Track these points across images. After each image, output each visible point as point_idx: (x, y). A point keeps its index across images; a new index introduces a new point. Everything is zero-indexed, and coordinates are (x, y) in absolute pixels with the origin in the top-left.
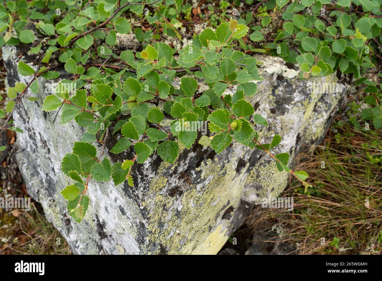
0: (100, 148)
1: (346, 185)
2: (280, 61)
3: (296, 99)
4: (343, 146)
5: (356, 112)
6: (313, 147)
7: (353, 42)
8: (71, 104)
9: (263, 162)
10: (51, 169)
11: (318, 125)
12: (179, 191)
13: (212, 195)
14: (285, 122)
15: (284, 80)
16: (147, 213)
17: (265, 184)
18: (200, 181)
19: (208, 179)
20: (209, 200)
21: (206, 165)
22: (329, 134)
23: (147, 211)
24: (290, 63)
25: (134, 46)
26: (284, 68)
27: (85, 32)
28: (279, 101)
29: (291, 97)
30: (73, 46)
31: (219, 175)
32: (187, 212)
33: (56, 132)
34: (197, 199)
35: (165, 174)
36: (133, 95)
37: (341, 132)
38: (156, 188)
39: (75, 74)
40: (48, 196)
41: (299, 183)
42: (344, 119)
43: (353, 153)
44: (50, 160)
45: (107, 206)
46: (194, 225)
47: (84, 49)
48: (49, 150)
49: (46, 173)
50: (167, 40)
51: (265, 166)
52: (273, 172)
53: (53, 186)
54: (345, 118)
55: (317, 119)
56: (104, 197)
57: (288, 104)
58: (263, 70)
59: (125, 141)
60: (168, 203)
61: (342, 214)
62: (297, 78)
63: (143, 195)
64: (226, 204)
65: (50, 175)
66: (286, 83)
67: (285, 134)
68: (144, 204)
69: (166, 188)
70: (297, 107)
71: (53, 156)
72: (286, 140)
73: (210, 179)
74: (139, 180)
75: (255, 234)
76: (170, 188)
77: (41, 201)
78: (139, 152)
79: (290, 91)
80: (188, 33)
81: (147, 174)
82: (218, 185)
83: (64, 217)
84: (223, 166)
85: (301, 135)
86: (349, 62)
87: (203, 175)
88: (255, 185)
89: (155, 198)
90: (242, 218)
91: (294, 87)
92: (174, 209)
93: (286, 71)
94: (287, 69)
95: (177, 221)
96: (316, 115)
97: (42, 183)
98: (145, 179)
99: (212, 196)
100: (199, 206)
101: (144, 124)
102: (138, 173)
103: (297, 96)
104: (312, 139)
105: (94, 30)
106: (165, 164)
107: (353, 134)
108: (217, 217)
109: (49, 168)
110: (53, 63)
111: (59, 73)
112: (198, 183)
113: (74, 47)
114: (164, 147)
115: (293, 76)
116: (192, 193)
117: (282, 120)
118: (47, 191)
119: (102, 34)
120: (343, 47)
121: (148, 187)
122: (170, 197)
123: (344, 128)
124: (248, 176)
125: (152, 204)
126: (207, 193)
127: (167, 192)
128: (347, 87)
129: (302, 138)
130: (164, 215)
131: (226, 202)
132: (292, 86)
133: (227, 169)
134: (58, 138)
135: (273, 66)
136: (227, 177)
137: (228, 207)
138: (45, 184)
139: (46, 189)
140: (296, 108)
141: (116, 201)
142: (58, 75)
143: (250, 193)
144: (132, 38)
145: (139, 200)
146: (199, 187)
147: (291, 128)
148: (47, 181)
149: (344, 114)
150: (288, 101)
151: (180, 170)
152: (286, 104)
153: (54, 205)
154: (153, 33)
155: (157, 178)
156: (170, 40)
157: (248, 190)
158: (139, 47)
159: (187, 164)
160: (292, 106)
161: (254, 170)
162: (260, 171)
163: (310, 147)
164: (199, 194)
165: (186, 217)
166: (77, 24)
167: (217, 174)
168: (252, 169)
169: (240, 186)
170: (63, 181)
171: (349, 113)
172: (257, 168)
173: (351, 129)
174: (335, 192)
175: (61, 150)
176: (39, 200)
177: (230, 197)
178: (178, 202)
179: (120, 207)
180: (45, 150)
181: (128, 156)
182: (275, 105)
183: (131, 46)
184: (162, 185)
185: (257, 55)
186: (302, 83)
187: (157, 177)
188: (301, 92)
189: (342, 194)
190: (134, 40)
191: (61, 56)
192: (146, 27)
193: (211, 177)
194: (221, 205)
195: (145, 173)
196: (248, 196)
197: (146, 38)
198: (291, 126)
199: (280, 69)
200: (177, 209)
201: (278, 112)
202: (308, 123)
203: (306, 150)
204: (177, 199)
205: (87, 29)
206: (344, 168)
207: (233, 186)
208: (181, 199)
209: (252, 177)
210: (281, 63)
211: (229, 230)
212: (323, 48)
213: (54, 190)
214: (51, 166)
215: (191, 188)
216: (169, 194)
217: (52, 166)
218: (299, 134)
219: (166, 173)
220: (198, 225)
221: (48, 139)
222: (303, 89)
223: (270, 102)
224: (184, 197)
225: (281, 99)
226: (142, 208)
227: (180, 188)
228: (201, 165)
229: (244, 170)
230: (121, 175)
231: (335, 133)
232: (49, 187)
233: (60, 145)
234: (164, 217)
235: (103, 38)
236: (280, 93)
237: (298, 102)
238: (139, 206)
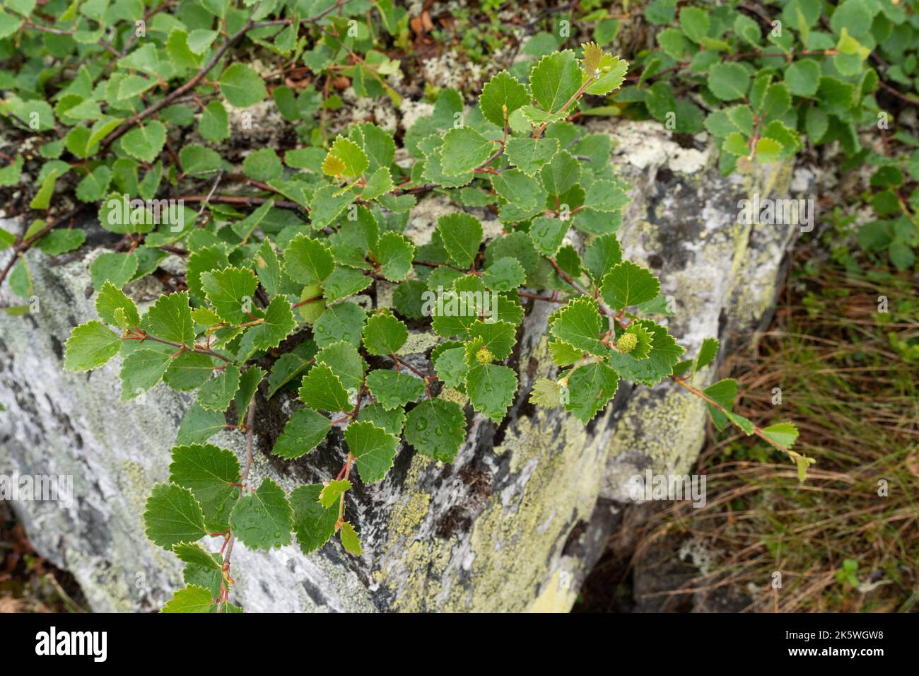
0: (232, 433)
1: (854, 424)
2: (658, 132)
3: (711, 225)
4: (826, 323)
5: (845, 233)
6: (757, 336)
7: (835, 63)
8: (148, 338)
9: (646, 395)
10: (90, 486)
11: (764, 281)
12: (462, 519)
13: (538, 507)
14: (688, 288)
15: (673, 181)
16: (389, 599)
17: (660, 451)
18: (509, 479)
19: (525, 470)
20: (533, 522)
21: (518, 433)
22: (785, 297)
23: (390, 595)
24: (684, 134)
25: (270, 133)
26: (672, 148)
27: (138, 112)
28: (667, 235)
29: (696, 220)
30: (109, 155)
31: (552, 452)
32: (485, 566)
33: (94, 392)
34: (506, 528)
35: (423, 484)
36: (312, 282)
37: (815, 287)
38: (406, 526)
39: (129, 234)
40: (90, 553)
41: (733, 432)
42: (817, 255)
43: (854, 338)
44: (85, 462)
45: (267, 580)
46: (504, 595)
47: (143, 160)
48: (79, 439)
49: (76, 495)
50: (357, 108)
51: (653, 406)
52: (675, 418)
53: (101, 528)
54: (820, 251)
55: (759, 265)
56: (256, 558)
57: (692, 240)
58: (620, 161)
59: (310, 419)
60: (439, 557)
61: (851, 498)
62: (706, 169)
63: (376, 554)
64: (569, 520)
65: (89, 500)
66: (679, 187)
67: (692, 315)
68: (379, 576)
69: (429, 519)
70: (715, 243)
71: (94, 455)
72: (697, 332)
73: (530, 469)
74: (362, 518)
75: (636, 574)
76: (439, 516)
77: (72, 568)
78: (361, 450)
79: (692, 206)
80: (409, 84)
81: (382, 499)
82: (550, 478)
83: (143, 606)
84: (558, 429)
85: (727, 312)
86: (829, 116)
87: (513, 465)
88: (634, 458)
89: (406, 552)
90: (601, 538)
91: (700, 193)
92: (453, 569)
93: (676, 157)
94: (680, 151)
95: (463, 598)
96: (755, 256)
97: (70, 520)
98: (376, 513)
99: (538, 509)
100: (511, 543)
101: (357, 361)
102: (357, 502)
103: (711, 215)
104: (754, 318)
105: (165, 105)
106: (421, 459)
107: (846, 291)
108: (551, 555)
109: (84, 483)
110: (61, 205)
111: (83, 233)
112: (505, 485)
113: (115, 158)
114: (422, 418)
115: (697, 167)
116: (493, 516)
117: (680, 282)
118: (84, 541)
119: (184, 112)
120: (813, 79)
121: (386, 530)
122: (442, 541)
123: (822, 278)
124: (612, 437)
125: (399, 571)
126: (527, 505)
127: (431, 528)
128: (815, 176)
129: (730, 319)
130: (432, 592)
131: (568, 515)
132: (694, 192)
133: (568, 433)
134: (104, 409)
135: (644, 146)
136: (568, 452)
137: (574, 523)
138: (77, 522)
139: (82, 535)
140: (713, 247)
141: (292, 569)
142: (80, 238)
143: (623, 477)
144: (263, 112)
145: (364, 570)
146: (506, 495)
147: (707, 300)
148: (81, 515)
149: (815, 243)
150: (692, 230)
151: (459, 462)
152: (687, 240)
153: (110, 578)
154: (320, 95)
155: (405, 501)
156: (366, 109)
157: (615, 471)
158: (285, 133)
159: (475, 445)
160: (703, 243)
161: (628, 420)
162: (642, 422)
163: (750, 339)
164: (510, 515)
165: (484, 582)
166: (115, 95)
167: (546, 453)
168: (620, 417)
169: (596, 467)
170: (127, 516)
171: (828, 240)
172: (634, 413)
173: (842, 279)
174: (825, 443)
175: (115, 438)
176: (66, 564)
177: (578, 498)
178: (462, 549)
179: (306, 584)
180: (69, 439)
181: (321, 456)
182: (658, 246)
183: (265, 133)
184: (419, 516)
185: (594, 121)
186: (718, 182)
187: (406, 498)
188: (721, 204)
189: (844, 446)
190: (269, 118)
191: (80, 185)
192: (295, 80)
193: (533, 463)
194: (560, 523)
195: (376, 498)
196: (618, 487)
197: (304, 108)
198: (706, 294)
199: (663, 154)
200: (461, 567)
201: (669, 261)
202: (739, 278)
203: (742, 347)
204: (459, 543)
205: (142, 105)
206: (841, 379)
207: (581, 470)
208: (467, 538)
209: (624, 437)
210: (661, 135)
211: (576, 577)
212: (769, 90)
213: (106, 539)
214: (89, 477)
215: (489, 505)
216: (438, 534)
217: (93, 478)
218: (723, 310)
219: (426, 479)
220: (511, 591)
221: (73, 411)
222: (723, 197)
223: (645, 240)
224: (476, 532)
225: (672, 228)
226: (374, 588)
227: (463, 510)
228: (506, 438)
229: (602, 424)
230: (316, 519)
231: (801, 292)
232: (90, 530)
233: (110, 426)
234: (432, 597)
235: (187, 123)
236: (667, 213)
237: (716, 231)
238: (367, 584)
